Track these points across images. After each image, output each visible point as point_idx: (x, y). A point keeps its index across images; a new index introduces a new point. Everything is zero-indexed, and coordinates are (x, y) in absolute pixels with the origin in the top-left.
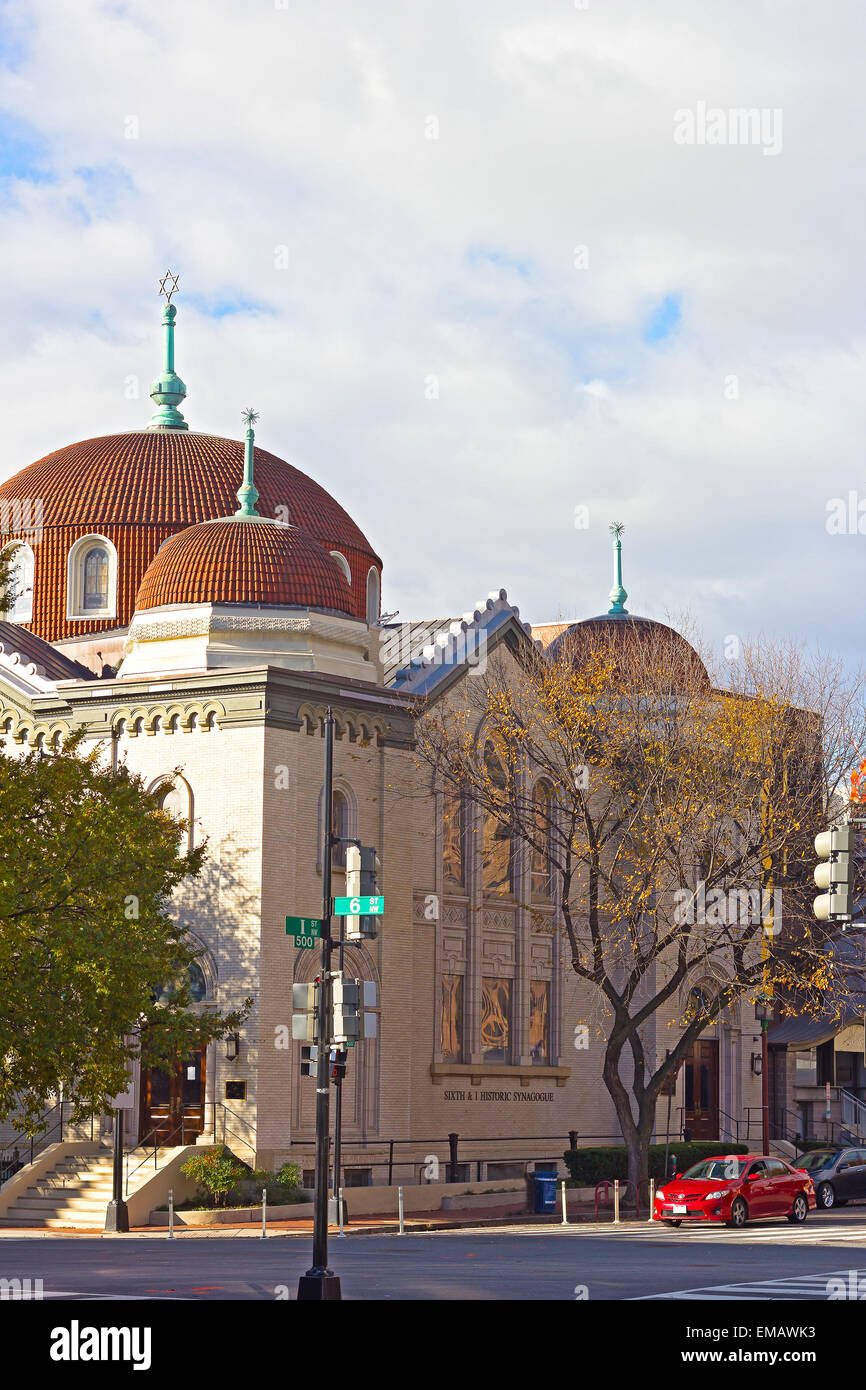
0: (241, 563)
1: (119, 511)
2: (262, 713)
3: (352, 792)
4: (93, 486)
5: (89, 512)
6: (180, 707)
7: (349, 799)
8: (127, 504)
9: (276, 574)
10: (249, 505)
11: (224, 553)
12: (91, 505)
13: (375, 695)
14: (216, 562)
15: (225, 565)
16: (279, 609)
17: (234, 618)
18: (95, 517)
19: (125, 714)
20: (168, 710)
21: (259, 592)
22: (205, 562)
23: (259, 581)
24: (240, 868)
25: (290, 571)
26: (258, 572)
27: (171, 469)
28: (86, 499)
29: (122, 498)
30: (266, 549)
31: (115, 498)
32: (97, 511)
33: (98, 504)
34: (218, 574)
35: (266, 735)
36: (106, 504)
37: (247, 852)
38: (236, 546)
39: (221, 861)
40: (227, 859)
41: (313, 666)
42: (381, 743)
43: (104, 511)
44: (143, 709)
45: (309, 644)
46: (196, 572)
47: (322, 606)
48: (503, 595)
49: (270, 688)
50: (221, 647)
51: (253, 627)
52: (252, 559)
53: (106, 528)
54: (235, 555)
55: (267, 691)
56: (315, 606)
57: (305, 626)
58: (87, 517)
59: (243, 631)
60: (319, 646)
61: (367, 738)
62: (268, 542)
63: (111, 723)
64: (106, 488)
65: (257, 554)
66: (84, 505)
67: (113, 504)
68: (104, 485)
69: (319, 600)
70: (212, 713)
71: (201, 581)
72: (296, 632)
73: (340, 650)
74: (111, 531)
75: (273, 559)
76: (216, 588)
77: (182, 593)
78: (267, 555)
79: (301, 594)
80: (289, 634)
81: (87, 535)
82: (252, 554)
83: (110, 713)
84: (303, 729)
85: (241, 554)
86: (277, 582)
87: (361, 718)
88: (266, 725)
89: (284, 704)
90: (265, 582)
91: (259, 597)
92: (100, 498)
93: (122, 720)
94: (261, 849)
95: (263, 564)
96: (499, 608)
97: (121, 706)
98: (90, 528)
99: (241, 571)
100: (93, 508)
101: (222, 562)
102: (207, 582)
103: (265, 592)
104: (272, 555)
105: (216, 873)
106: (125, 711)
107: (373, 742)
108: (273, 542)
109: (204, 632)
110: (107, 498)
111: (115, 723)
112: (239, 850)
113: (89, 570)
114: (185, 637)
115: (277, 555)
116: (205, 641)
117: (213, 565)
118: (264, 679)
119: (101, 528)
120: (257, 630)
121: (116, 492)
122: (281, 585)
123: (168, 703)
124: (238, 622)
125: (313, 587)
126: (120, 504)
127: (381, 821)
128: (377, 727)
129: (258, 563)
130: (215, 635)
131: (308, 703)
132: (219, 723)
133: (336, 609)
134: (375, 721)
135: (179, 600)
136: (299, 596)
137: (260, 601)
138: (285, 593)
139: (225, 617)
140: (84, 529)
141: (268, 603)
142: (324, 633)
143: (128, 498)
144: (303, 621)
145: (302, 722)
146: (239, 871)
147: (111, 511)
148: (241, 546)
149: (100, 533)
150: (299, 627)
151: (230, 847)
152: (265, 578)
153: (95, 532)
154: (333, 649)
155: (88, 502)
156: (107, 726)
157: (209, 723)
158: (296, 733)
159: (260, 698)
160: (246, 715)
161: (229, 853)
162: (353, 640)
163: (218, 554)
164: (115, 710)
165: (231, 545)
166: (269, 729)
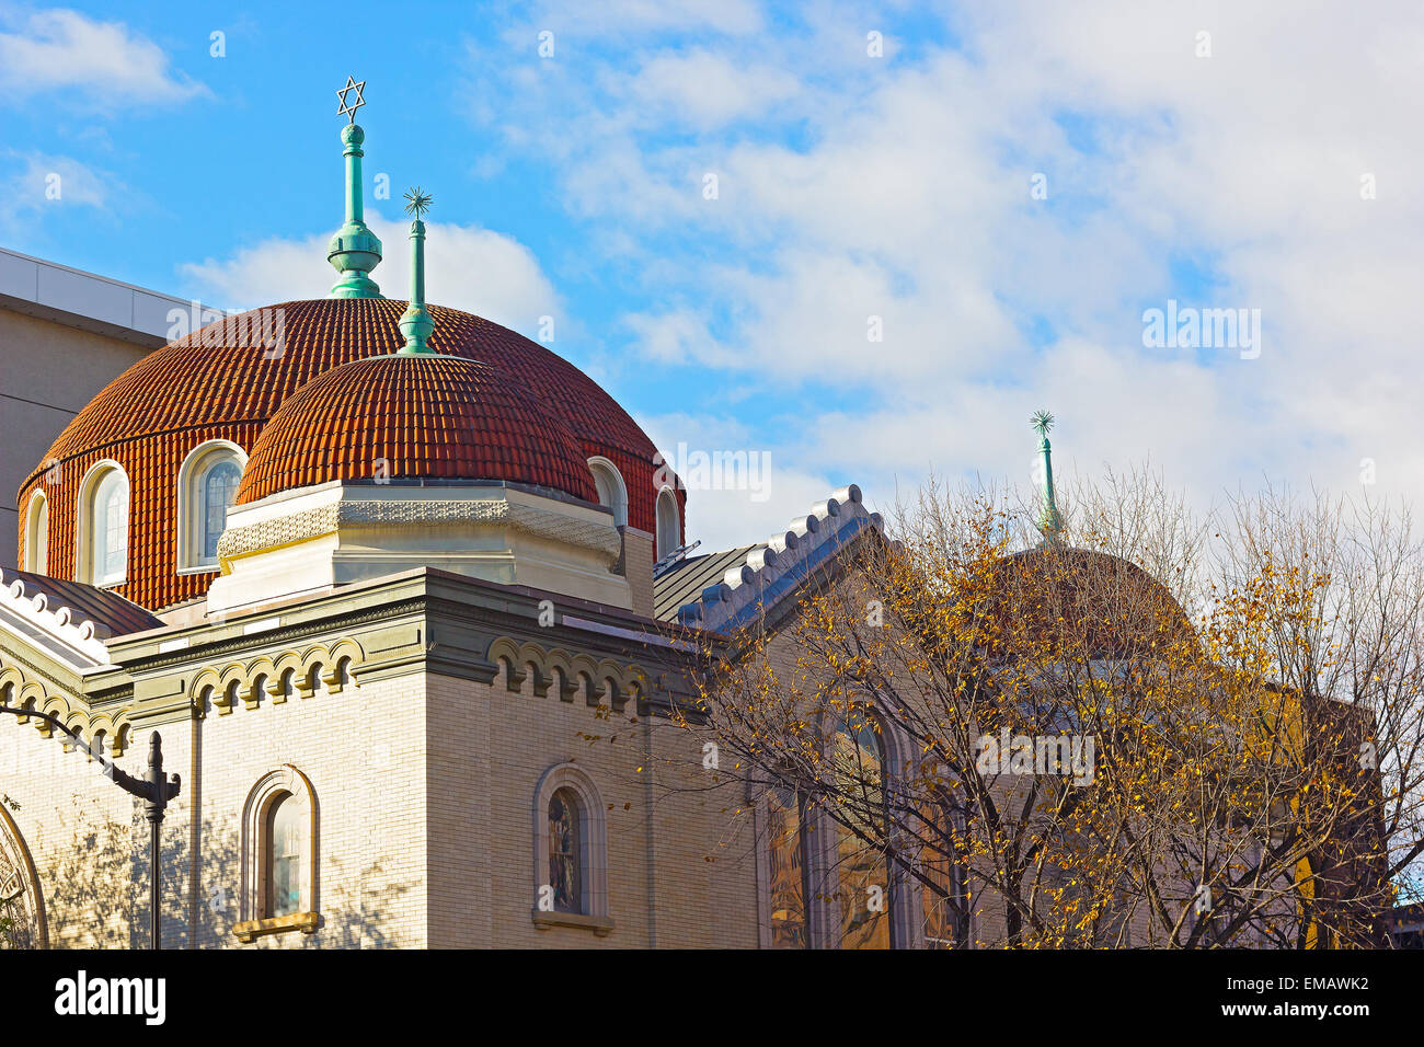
0: (392, 415)
1: (254, 403)
2: (421, 650)
3: (593, 789)
4: (219, 371)
5: (210, 407)
6: (295, 656)
7: (588, 801)
8: (268, 393)
9: (450, 430)
10: (419, 340)
11: (364, 403)
12: (213, 397)
13: (628, 628)
14: (352, 418)
15: (366, 420)
16: (454, 485)
17: (379, 502)
18: (218, 414)
19: (212, 679)
20: (276, 664)
21: (422, 459)
22: (334, 419)
23: (421, 443)
24: (392, 917)
25: (473, 425)
26: (421, 428)
27: (338, 341)
28: (206, 390)
29: (260, 385)
30: (434, 393)
31: (249, 385)
32: (221, 405)
33: (224, 396)
34: (354, 436)
35: (429, 687)
36: (236, 395)
37: (402, 890)
38: (385, 391)
39: (363, 908)
40: (373, 905)
41: (514, 577)
42: (644, 709)
43: (233, 404)
44: (239, 666)
45: (509, 541)
46: (320, 435)
47: (530, 482)
48: (855, 494)
49: (432, 605)
50: (358, 551)
51: (412, 516)
52: (411, 408)
53: (234, 429)
54: (383, 404)
55: (428, 612)
56: (518, 481)
57: (499, 512)
58: (206, 416)
59: (396, 523)
60: (524, 545)
61: (619, 701)
62: (440, 382)
63: (191, 694)
64: (238, 373)
65: (419, 402)
66: (202, 400)
67: (247, 394)
68: (234, 369)
69: (526, 474)
70: (345, 660)
71: (327, 449)
72: (484, 521)
73: (564, 555)
74: (243, 433)
75: (446, 409)
76: (351, 458)
77: (298, 470)
78: (436, 403)
79: (494, 462)
80: (473, 526)
81: (206, 442)
82: (411, 402)
83: (189, 679)
84: (500, 680)
85: (393, 402)
86: (452, 444)
87: (606, 666)
88: (429, 670)
89: (460, 635)
90: (432, 444)
91: (422, 468)
92: (228, 387)
93: (208, 688)
94: (426, 882)
95: (430, 416)
96: (849, 514)
97: (204, 665)
98: (210, 432)
99: (391, 428)
100: (217, 401)
101: (362, 416)
102: (337, 449)
103: (432, 459)
104: (444, 401)
105: (355, 929)
106: (210, 672)
107: (631, 708)
108: (447, 382)
109: (332, 528)
110: (239, 386)
111: (197, 693)
112: (390, 887)
113: (212, 497)
114: (301, 541)
115: (453, 401)
116: (333, 543)
117: (347, 422)
118: (421, 590)
119: (226, 430)
120: (419, 521)
121: (252, 376)
122: (458, 447)
123: (275, 651)
124: (386, 510)
125: (514, 451)
126: (257, 394)
127: (650, 841)
128: (635, 683)
129: (420, 415)
130: (349, 532)
131: (506, 636)
132: (355, 675)
133: (558, 488)
134: (633, 673)
135: (293, 484)
136: (489, 465)
137: (423, 475)
138: (465, 461)
139: (364, 503)
140: (201, 433)
141: (438, 478)
142: (535, 525)
143: (270, 384)
144: (495, 503)
145: (497, 668)
146: (391, 923)
147: (243, 404)
148: (393, 390)
149: (226, 437)
150: (489, 514)
151: (376, 881)
152: (431, 437)
153: (218, 436)
154: (551, 551)
155: (209, 394)
156: (185, 700)
157: (340, 678)
158: (487, 686)
159: (416, 626)
160: (395, 656)
161: (374, 893)
162: (589, 539)
163: (355, 405)
164: (195, 673)
165: (376, 391)
166: (433, 676)
